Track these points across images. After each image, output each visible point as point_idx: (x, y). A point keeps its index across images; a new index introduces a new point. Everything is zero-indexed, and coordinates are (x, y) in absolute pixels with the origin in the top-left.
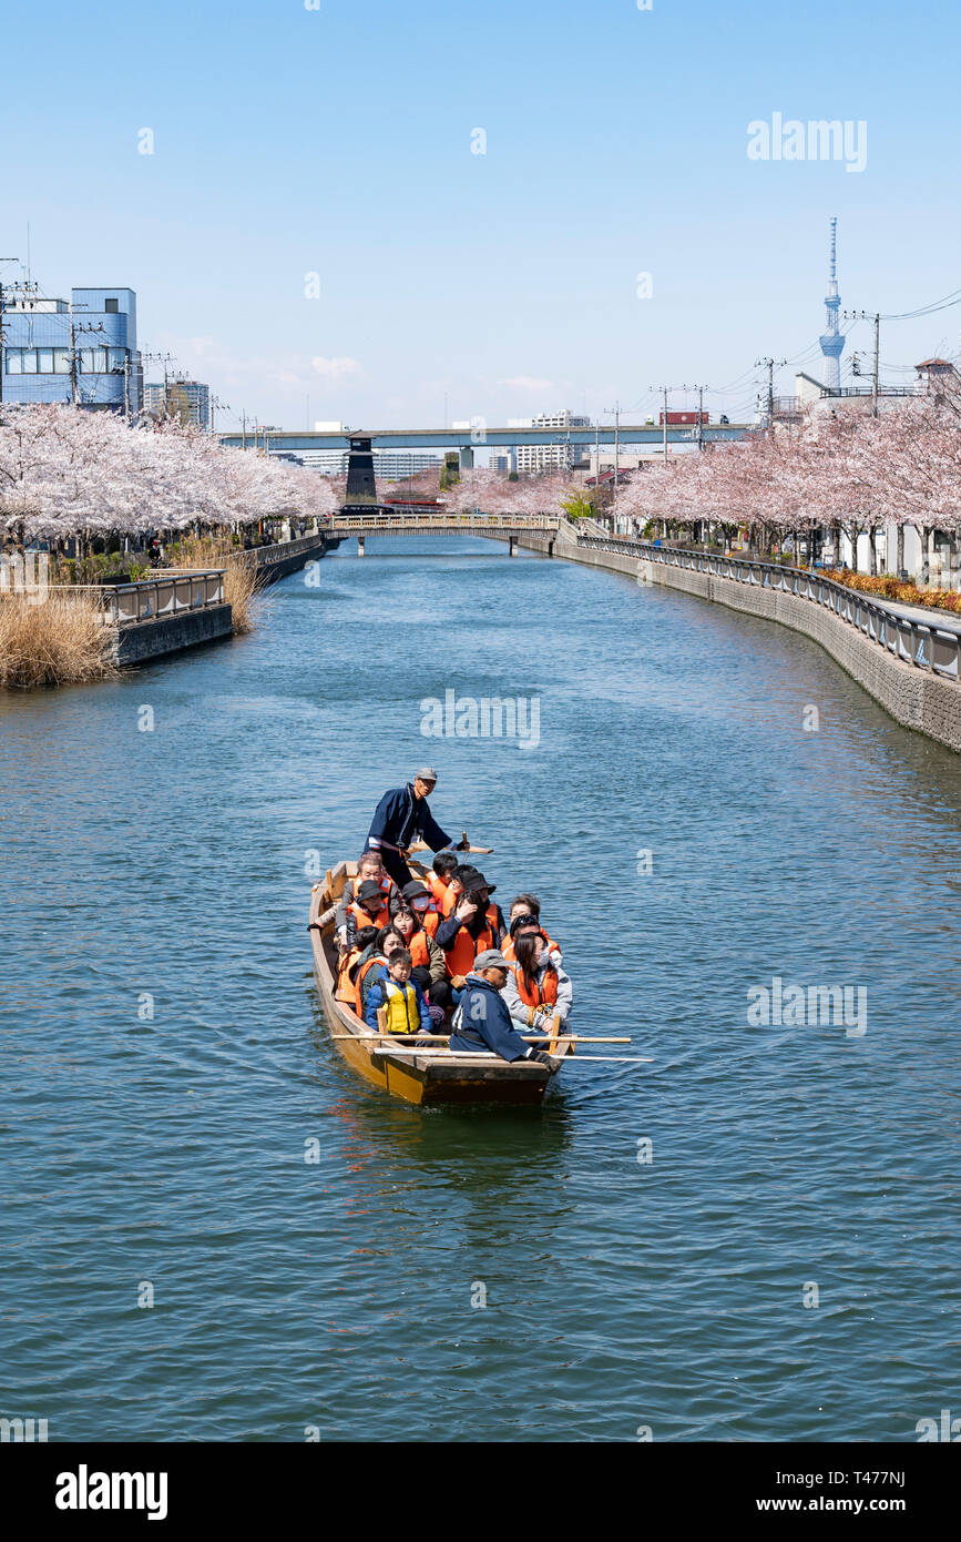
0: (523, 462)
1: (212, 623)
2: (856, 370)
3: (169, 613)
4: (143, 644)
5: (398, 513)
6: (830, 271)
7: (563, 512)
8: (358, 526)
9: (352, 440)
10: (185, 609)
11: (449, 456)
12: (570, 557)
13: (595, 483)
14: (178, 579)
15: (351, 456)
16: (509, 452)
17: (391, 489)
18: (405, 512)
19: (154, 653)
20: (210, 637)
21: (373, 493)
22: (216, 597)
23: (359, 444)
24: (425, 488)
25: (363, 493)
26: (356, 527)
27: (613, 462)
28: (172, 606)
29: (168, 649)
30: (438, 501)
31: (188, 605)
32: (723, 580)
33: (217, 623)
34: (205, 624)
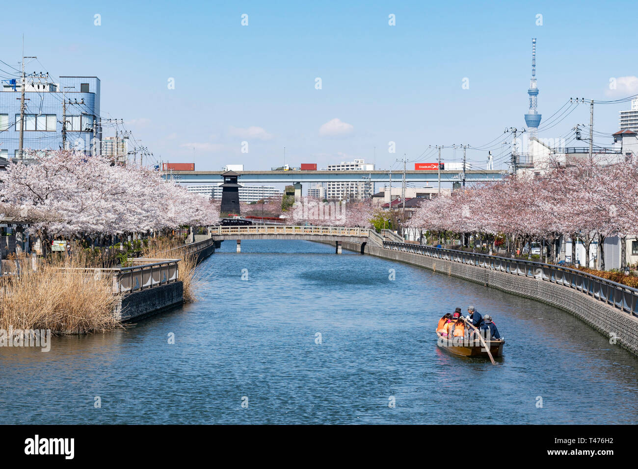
0: (331, 192)
1: (172, 294)
2: (579, 136)
3: (147, 287)
4: (135, 307)
5: (255, 224)
6: (531, 73)
7: (369, 225)
8: (237, 233)
9: (225, 177)
10: (156, 284)
11: (288, 188)
12: (378, 255)
13: (389, 207)
14: (154, 265)
15: (224, 187)
16: (320, 186)
17: (249, 209)
18: (259, 224)
19: (140, 314)
20: (171, 303)
21: (238, 212)
22: (174, 278)
23: (229, 180)
24: (271, 208)
25: (231, 211)
26: (235, 233)
27: (400, 193)
28: (150, 282)
29: (148, 311)
30: (281, 217)
31: (158, 282)
32: (495, 271)
33: (175, 294)
34: (168, 295)
